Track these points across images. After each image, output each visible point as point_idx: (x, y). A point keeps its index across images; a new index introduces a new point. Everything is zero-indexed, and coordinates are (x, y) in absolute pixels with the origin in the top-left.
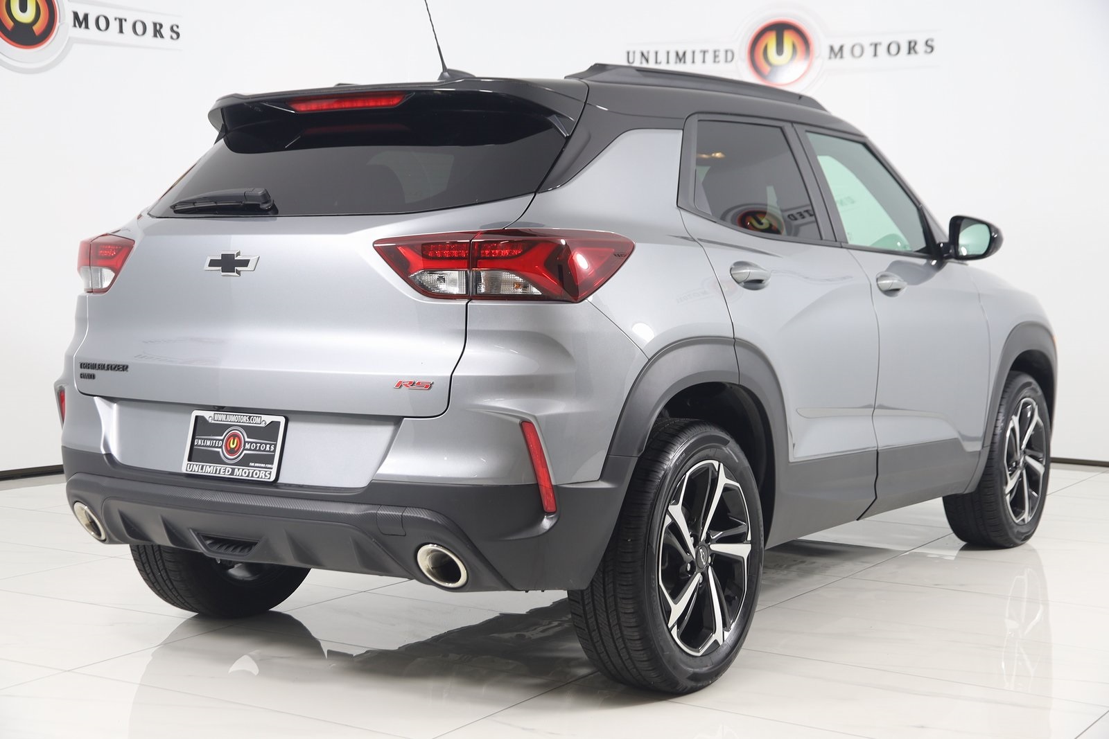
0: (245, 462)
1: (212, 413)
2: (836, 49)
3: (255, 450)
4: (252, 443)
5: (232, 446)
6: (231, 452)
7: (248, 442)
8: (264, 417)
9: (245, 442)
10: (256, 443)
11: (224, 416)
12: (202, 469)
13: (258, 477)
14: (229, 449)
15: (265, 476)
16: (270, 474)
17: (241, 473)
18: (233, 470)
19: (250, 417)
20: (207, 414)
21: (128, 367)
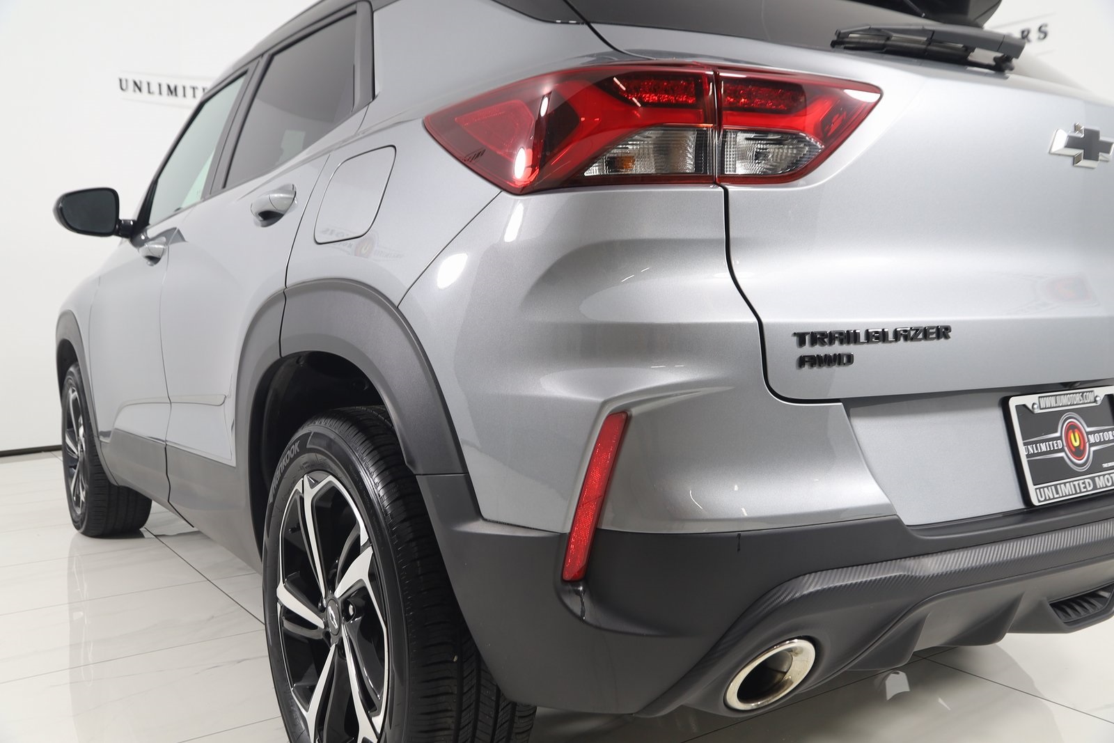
4: (1094, 433)
5: (1076, 444)
6: (1079, 453)
7: (1090, 434)
9: (1088, 434)
14: (1073, 449)
20: (1029, 400)
21: (948, 329)
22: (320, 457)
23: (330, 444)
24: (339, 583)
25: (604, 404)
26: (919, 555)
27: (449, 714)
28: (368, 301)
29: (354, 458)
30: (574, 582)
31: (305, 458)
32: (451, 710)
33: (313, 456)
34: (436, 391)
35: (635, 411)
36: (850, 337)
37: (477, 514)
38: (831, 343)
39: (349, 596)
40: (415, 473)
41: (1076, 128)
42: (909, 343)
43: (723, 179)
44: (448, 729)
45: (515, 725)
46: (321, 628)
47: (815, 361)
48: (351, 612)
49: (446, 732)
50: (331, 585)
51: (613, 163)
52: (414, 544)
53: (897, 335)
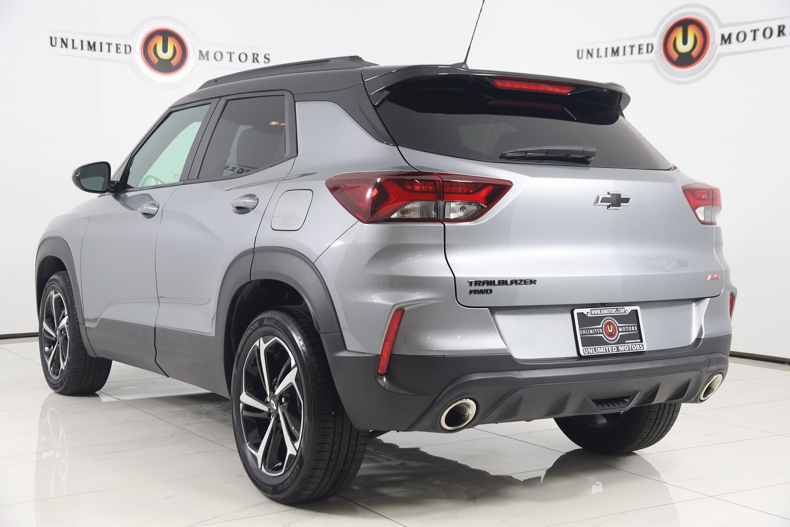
0: (622, 341)
1: (589, 310)
2: (726, 36)
3: (626, 331)
4: (622, 327)
5: (611, 331)
6: (611, 335)
7: (620, 327)
8: (626, 308)
9: (618, 327)
10: (625, 327)
11: (599, 311)
12: (595, 351)
13: (636, 350)
14: (608, 333)
15: (640, 347)
16: (643, 346)
17: (623, 348)
18: (618, 347)
19: (617, 309)
20: (585, 311)
21: (536, 281)
22: (271, 328)
23: (277, 322)
24: (278, 387)
25: (394, 305)
26: (520, 370)
27: (330, 437)
28: (299, 260)
29: (289, 328)
30: (383, 375)
31: (262, 329)
32: (330, 436)
33: (267, 328)
34: (330, 299)
35: (406, 309)
36: (491, 283)
37: (345, 348)
38: (483, 285)
39: (282, 393)
40: (319, 332)
41: (609, 193)
42: (517, 285)
43: (444, 220)
44: (329, 444)
45: (358, 447)
46: (266, 412)
47: (475, 292)
48: (283, 401)
49: (328, 445)
50: (273, 390)
51: (403, 212)
52: (316, 364)
53: (512, 282)
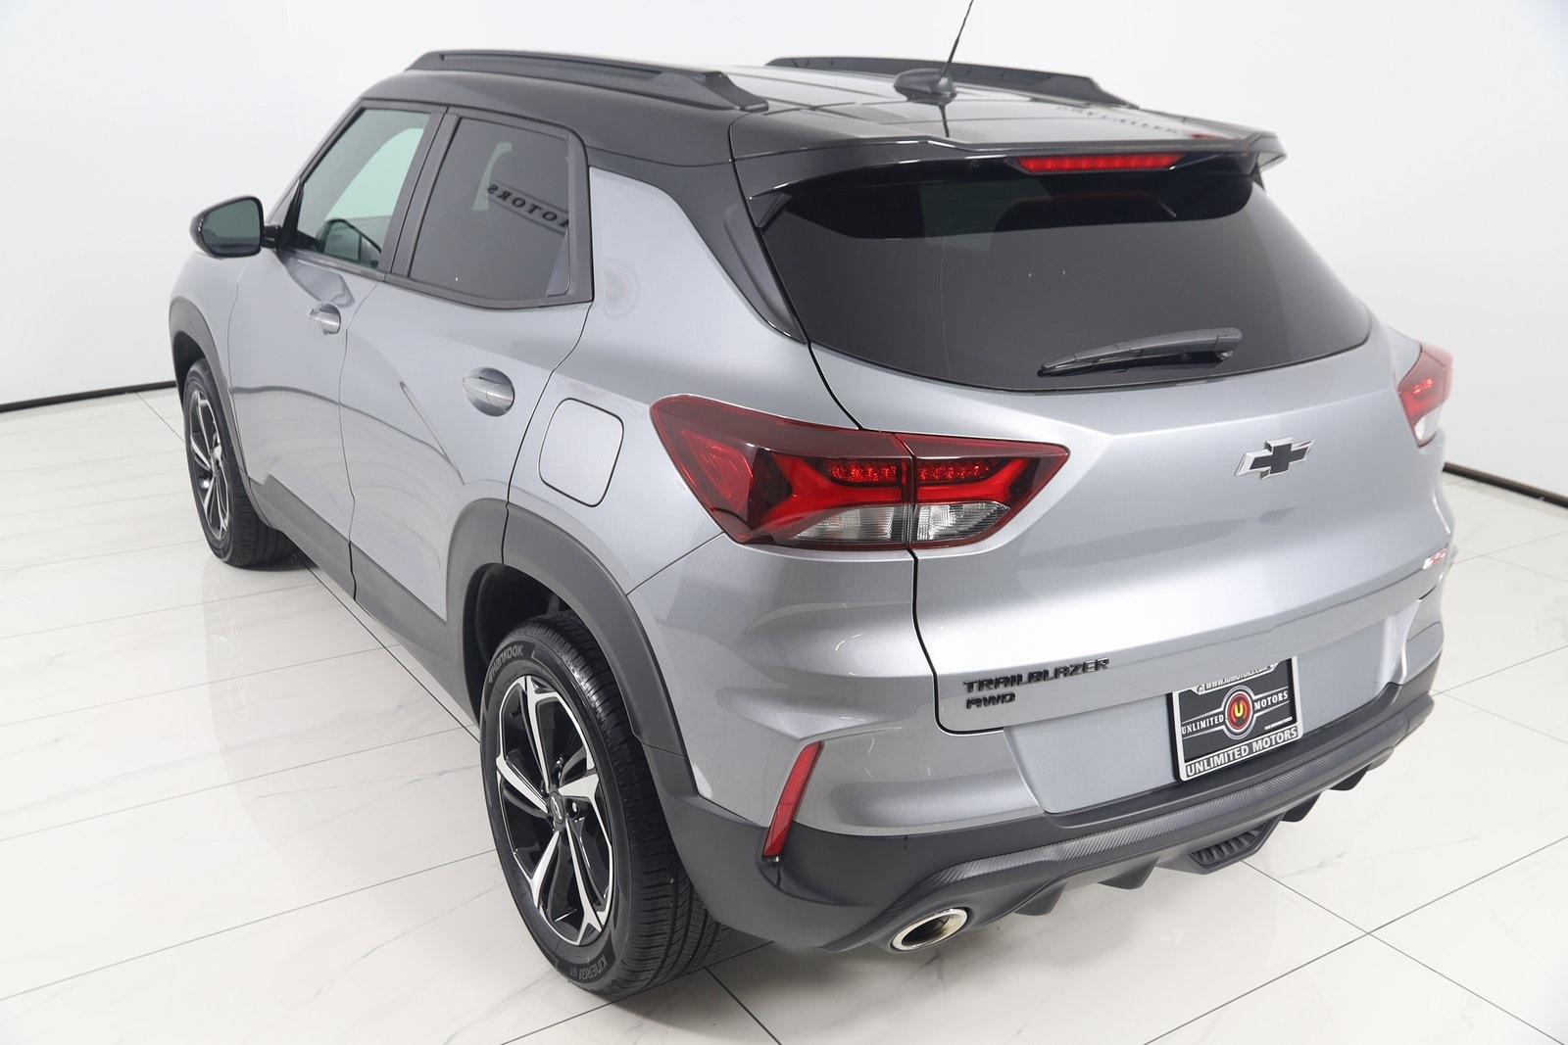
0: (1258, 731)
3: (1267, 707)
6: (1240, 722)
9: (1253, 702)
13: (1284, 741)
15: (1291, 734)
16: (1296, 730)
17: (1261, 745)
18: (1250, 746)
21: (1106, 661)
25: (803, 740)
30: (773, 857)
32: (667, 921)
35: (826, 743)
36: (1014, 679)
38: (996, 685)
41: (1268, 447)
42: (1068, 677)
43: (914, 545)
44: (665, 934)
49: (663, 936)
53: (1057, 673)
